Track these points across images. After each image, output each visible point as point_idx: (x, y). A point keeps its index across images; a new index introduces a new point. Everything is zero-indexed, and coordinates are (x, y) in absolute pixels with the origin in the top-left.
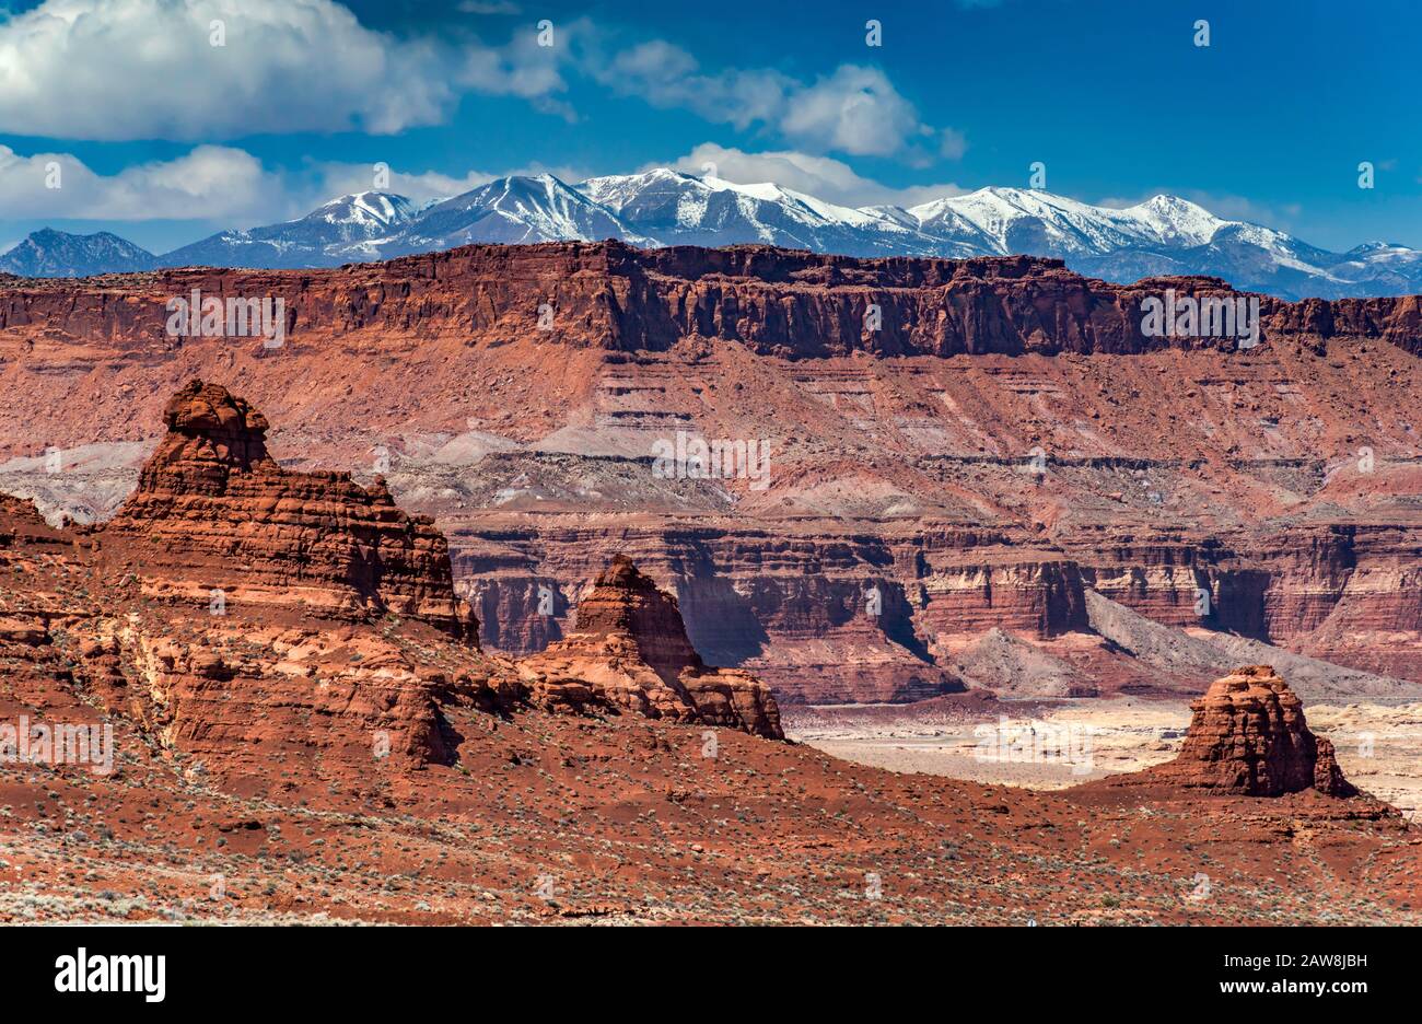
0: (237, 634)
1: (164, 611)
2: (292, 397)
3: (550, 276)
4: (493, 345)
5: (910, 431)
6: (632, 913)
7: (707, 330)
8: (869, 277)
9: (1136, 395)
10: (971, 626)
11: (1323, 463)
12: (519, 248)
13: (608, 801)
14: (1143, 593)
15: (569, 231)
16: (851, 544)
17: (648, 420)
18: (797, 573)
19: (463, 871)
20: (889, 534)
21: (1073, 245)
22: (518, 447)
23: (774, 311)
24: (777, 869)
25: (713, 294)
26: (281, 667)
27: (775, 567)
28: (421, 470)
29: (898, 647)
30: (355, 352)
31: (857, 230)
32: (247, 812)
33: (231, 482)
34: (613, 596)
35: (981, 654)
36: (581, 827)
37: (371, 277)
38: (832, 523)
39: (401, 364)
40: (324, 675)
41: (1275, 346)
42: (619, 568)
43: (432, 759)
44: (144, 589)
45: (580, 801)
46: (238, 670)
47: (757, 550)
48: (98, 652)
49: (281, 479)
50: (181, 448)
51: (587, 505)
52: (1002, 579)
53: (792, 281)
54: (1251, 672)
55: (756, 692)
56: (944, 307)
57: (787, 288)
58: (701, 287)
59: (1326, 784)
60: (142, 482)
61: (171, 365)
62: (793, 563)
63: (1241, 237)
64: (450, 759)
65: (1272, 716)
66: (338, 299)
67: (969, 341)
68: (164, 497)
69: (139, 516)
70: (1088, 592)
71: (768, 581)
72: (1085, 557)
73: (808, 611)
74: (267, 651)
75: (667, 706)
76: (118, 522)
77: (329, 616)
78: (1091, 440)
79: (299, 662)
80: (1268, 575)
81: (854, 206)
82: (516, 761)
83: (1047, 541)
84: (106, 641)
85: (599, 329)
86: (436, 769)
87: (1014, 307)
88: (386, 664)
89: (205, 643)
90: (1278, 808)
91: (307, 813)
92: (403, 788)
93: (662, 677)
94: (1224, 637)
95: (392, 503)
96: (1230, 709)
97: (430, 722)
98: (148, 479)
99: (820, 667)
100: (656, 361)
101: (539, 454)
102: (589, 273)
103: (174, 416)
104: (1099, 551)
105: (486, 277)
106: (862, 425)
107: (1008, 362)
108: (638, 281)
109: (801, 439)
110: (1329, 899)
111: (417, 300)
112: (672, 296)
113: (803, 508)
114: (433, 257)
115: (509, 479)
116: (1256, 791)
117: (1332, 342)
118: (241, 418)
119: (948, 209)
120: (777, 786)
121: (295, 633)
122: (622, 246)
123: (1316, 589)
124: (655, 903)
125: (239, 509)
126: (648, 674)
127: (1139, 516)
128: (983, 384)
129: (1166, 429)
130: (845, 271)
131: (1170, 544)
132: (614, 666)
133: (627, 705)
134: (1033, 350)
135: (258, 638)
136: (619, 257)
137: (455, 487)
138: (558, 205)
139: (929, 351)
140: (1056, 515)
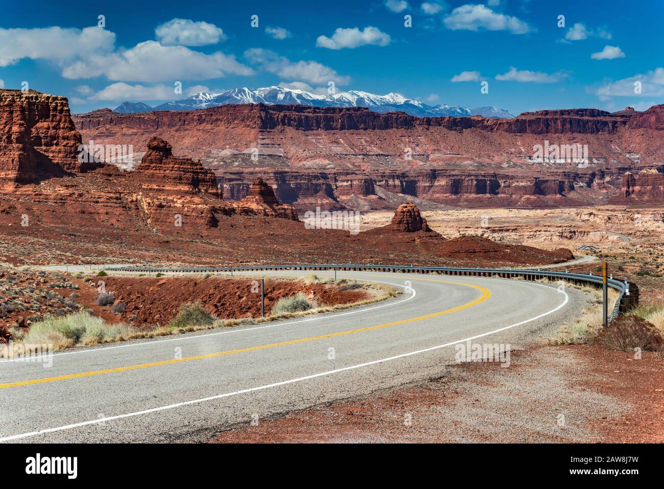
0: (165, 197)
1: (148, 192)
2: (184, 141)
3: (246, 112)
4: (232, 128)
5: (333, 148)
6: (256, 261)
7: (284, 124)
8: (322, 111)
9: (386, 139)
10: (348, 194)
11: (429, 155)
12: (238, 105)
13: (254, 236)
14: (388, 186)
15: (251, 101)
16: (319, 175)
17: (270, 146)
18: (306, 182)
19: (217, 252)
20: (328, 172)
21: (372, 104)
22: (239, 152)
23: (300, 120)
24: (293, 251)
25: (285, 116)
26: (176, 205)
27: (301, 180)
28: (215, 158)
29: (330, 199)
30: (199, 130)
31: (320, 101)
32: (166, 239)
33: (163, 161)
34: (257, 187)
35: (350, 200)
36: (248, 242)
37: (203, 112)
38: (314, 170)
39: (210, 133)
40: (186, 207)
41: (418, 128)
42: (258, 180)
43: (212, 226)
44: (143, 187)
45: (247, 235)
46: (165, 205)
47: (296, 176)
48: (132, 201)
49: (176, 160)
50: (151, 153)
51: (255, 166)
52: (355, 183)
53: (304, 112)
54: (408, 204)
55: (292, 209)
56: (340, 119)
57: (303, 114)
58: (282, 114)
59: (425, 229)
60: (142, 161)
61: (155, 133)
62: (305, 179)
63: (410, 103)
64: (216, 226)
65: (413, 214)
66: (195, 117)
67: (346, 127)
68: (148, 165)
69: (142, 169)
70: (375, 185)
71: (299, 184)
72: (374, 177)
73: (308, 190)
74: (172, 201)
75: (271, 213)
76: (137, 171)
77: (187, 193)
78: (375, 150)
79: (180, 203)
80: (416, 181)
81: (320, 95)
82: (232, 227)
83: (365, 174)
84: (134, 199)
85: (258, 124)
86: (213, 228)
87: (357, 119)
88: (201, 204)
89: (158, 199)
90: (414, 235)
91: (180, 239)
92: (205, 233)
93: (269, 206)
94: (407, 196)
95: (202, 166)
96: (403, 212)
97: (211, 217)
98: (144, 160)
99: (312, 204)
100: (272, 132)
101: (244, 154)
102: (255, 111)
103: (150, 145)
104: (377, 176)
105: (230, 112)
106: (321, 147)
107: (356, 131)
108: (267, 113)
109: (307, 150)
110: (423, 255)
111: (214, 118)
112: (275, 116)
113: (308, 166)
114: (218, 107)
115: (236, 160)
116: (409, 231)
117: (430, 127)
118: (166, 146)
119: (342, 96)
120: (295, 231)
121: (179, 197)
122: (263, 104)
123: (427, 184)
124: (262, 259)
125: (165, 167)
126: (266, 206)
127: (387, 168)
128: (350, 137)
129: (393, 147)
130: (317, 110)
131: (394, 174)
132: (258, 204)
133: (260, 213)
134: (361, 129)
135: (170, 198)
136: (262, 107)
137: (224, 162)
138: (249, 95)
139: (337, 129)
140: (367, 168)
